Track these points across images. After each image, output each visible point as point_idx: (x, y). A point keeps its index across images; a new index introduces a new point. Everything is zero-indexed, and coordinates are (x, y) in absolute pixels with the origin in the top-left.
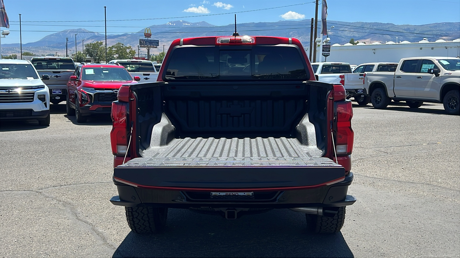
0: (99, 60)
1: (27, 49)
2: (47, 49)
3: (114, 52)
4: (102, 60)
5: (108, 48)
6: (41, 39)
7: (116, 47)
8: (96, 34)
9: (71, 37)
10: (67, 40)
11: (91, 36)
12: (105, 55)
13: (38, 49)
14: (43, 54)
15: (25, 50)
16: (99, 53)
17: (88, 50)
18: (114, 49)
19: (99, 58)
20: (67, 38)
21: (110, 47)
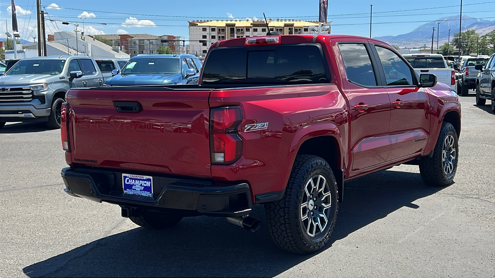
0: (469, 53)
1: (397, 42)
2: (420, 41)
3: (488, 41)
4: (472, 52)
5: (481, 37)
6: (414, 30)
7: (490, 36)
8: (479, 20)
9: (449, 25)
10: (434, 30)
11: (472, 23)
12: (477, 46)
13: (410, 41)
14: (415, 47)
15: (396, 43)
16: (469, 44)
17: (456, 41)
18: (488, 38)
19: (469, 50)
20: (434, 28)
21: (483, 36)
